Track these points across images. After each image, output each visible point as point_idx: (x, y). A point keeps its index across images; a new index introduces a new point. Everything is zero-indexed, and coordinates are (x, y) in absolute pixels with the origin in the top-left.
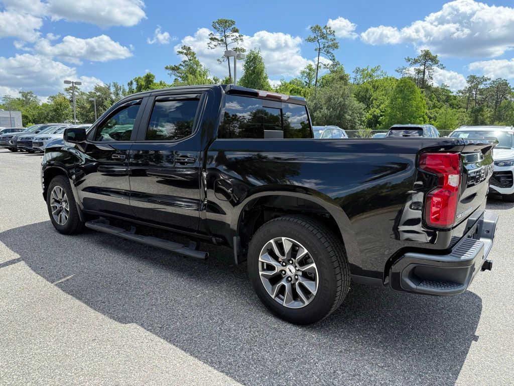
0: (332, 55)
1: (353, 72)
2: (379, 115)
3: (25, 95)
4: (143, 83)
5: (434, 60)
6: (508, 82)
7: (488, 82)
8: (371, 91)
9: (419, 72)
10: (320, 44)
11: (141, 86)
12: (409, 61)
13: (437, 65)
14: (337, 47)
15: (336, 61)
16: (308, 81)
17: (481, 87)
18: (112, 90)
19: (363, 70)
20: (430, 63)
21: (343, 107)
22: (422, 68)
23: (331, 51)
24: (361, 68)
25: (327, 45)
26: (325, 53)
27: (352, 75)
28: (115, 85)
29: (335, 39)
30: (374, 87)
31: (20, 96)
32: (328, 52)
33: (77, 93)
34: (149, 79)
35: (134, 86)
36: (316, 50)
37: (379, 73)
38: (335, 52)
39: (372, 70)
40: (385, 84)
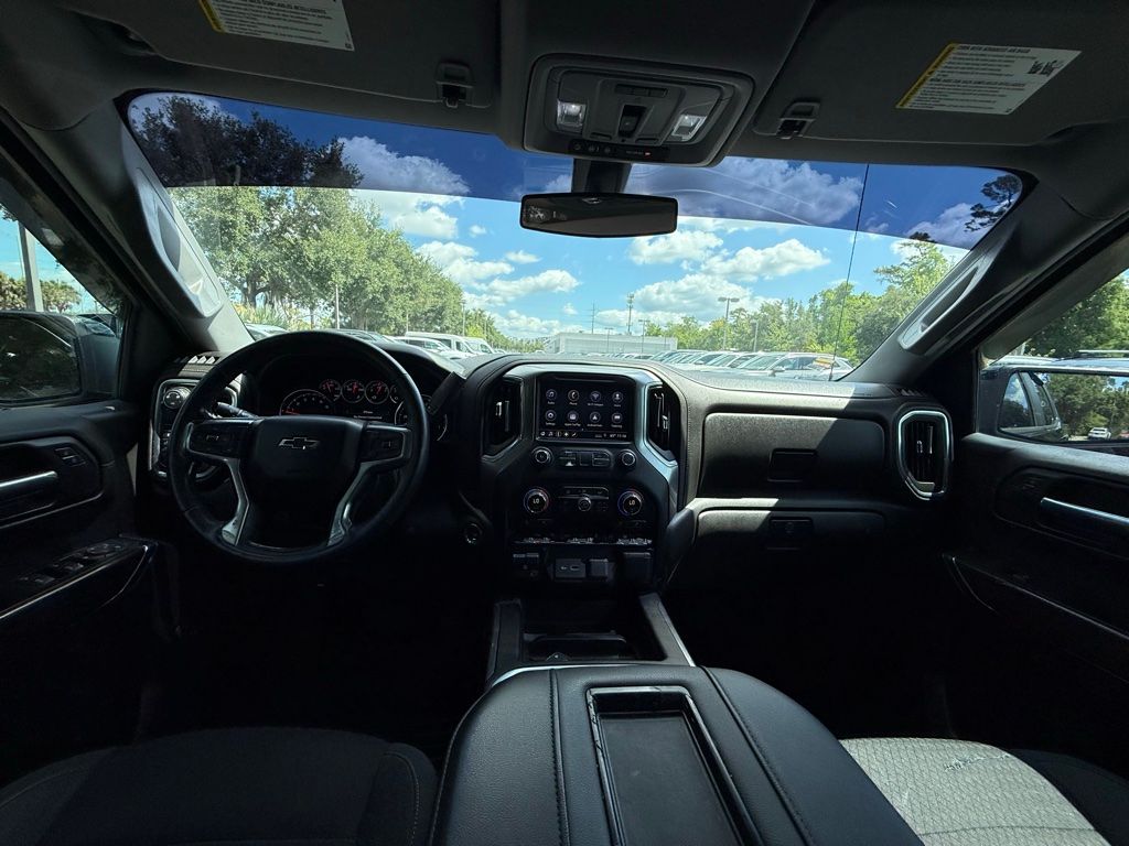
3: (686, 320)
4: (832, 297)
11: (829, 301)
18: (784, 308)
28: (790, 303)
31: (682, 322)
33: (743, 317)
34: (844, 291)
35: (819, 303)
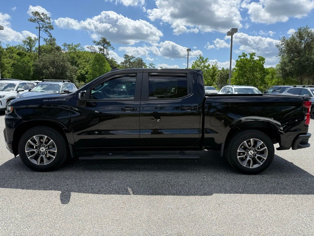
0: (49, 33)
1: (62, 45)
2: (84, 74)
5: (108, 44)
6: (143, 60)
7: (134, 59)
8: (76, 59)
9: (101, 50)
10: (40, 24)
12: (95, 43)
13: (110, 47)
14: (52, 29)
15: (53, 37)
16: (29, 48)
17: (132, 61)
19: (69, 45)
20: (106, 45)
21: (64, 68)
22: (102, 47)
23: (49, 30)
24: (67, 44)
25: (45, 26)
26: (44, 31)
27: (62, 48)
29: (50, 23)
30: (77, 56)
32: (46, 31)
36: (37, 28)
37: (80, 48)
38: (51, 32)
39: (75, 46)
40: (84, 55)
